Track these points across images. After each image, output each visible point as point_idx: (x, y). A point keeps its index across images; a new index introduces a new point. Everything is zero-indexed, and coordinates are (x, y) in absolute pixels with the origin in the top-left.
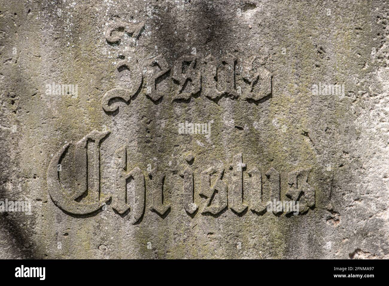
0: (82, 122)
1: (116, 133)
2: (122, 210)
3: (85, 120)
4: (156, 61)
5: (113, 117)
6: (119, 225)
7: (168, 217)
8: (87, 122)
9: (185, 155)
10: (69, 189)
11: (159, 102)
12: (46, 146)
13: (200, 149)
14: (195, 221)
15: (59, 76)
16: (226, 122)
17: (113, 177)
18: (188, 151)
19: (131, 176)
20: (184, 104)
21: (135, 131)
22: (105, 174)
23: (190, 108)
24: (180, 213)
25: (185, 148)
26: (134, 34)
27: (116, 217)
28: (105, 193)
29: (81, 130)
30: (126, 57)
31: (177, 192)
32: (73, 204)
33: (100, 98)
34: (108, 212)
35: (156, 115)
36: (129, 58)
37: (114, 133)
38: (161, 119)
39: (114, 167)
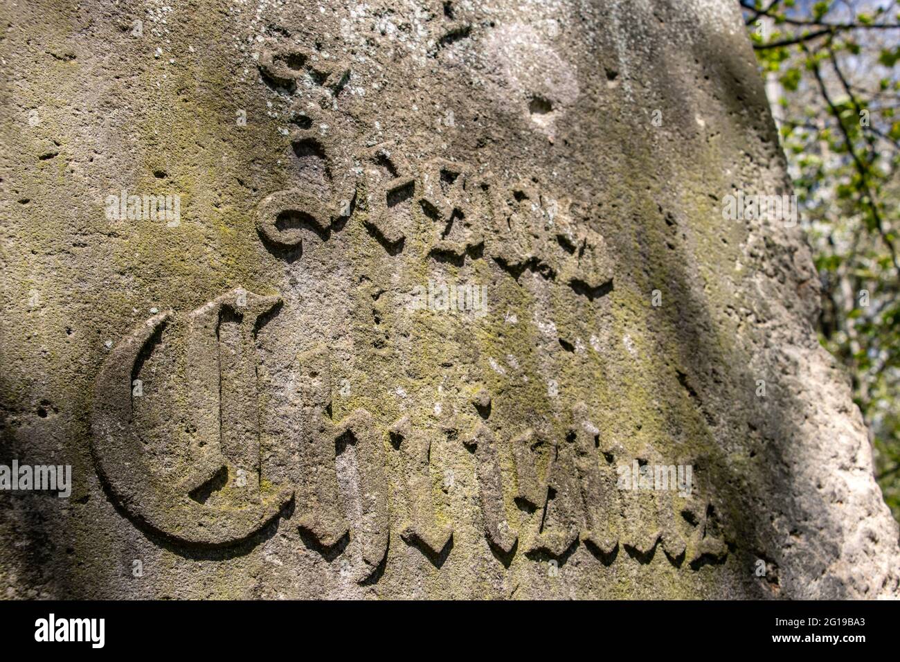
0: (201, 259)
1: (296, 306)
2: (330, 536)
3: (209, 256)
4: (384, 151)
5: (286, 264)
6: (318, 587)
7: (449, 564)
8: (215, 263)
9: (470, 390)
10: (166, 459)
11: (397, 250)
12: (85, 313)
13: (499, 381)
14: (514, 577)
15: (133, 123)
16: (541, 326)
17: (295, 431)
18: (474, 382)
19: (349, 431)
20: (450, 266)
21: (345, 311)
22: (271, 420)
23: (466, 278)
24: (476, 551)
25: (467, 373)
26: (329, 78)
27: (311, 559)
28: (275, 478)
29: (199, 281)
30: (315, 122)
31: (461, 491)
32: (186, 508)
33: (250, 207)
34: (284, 541)
35: (392, 280)
36: (324, 126)
37: (293, 307)
38: (405, 292)
39: (296, 402)
